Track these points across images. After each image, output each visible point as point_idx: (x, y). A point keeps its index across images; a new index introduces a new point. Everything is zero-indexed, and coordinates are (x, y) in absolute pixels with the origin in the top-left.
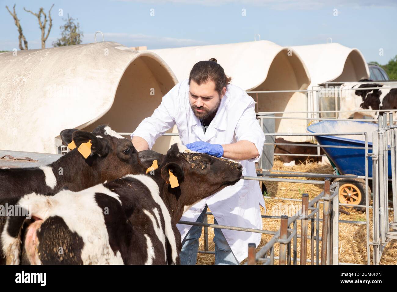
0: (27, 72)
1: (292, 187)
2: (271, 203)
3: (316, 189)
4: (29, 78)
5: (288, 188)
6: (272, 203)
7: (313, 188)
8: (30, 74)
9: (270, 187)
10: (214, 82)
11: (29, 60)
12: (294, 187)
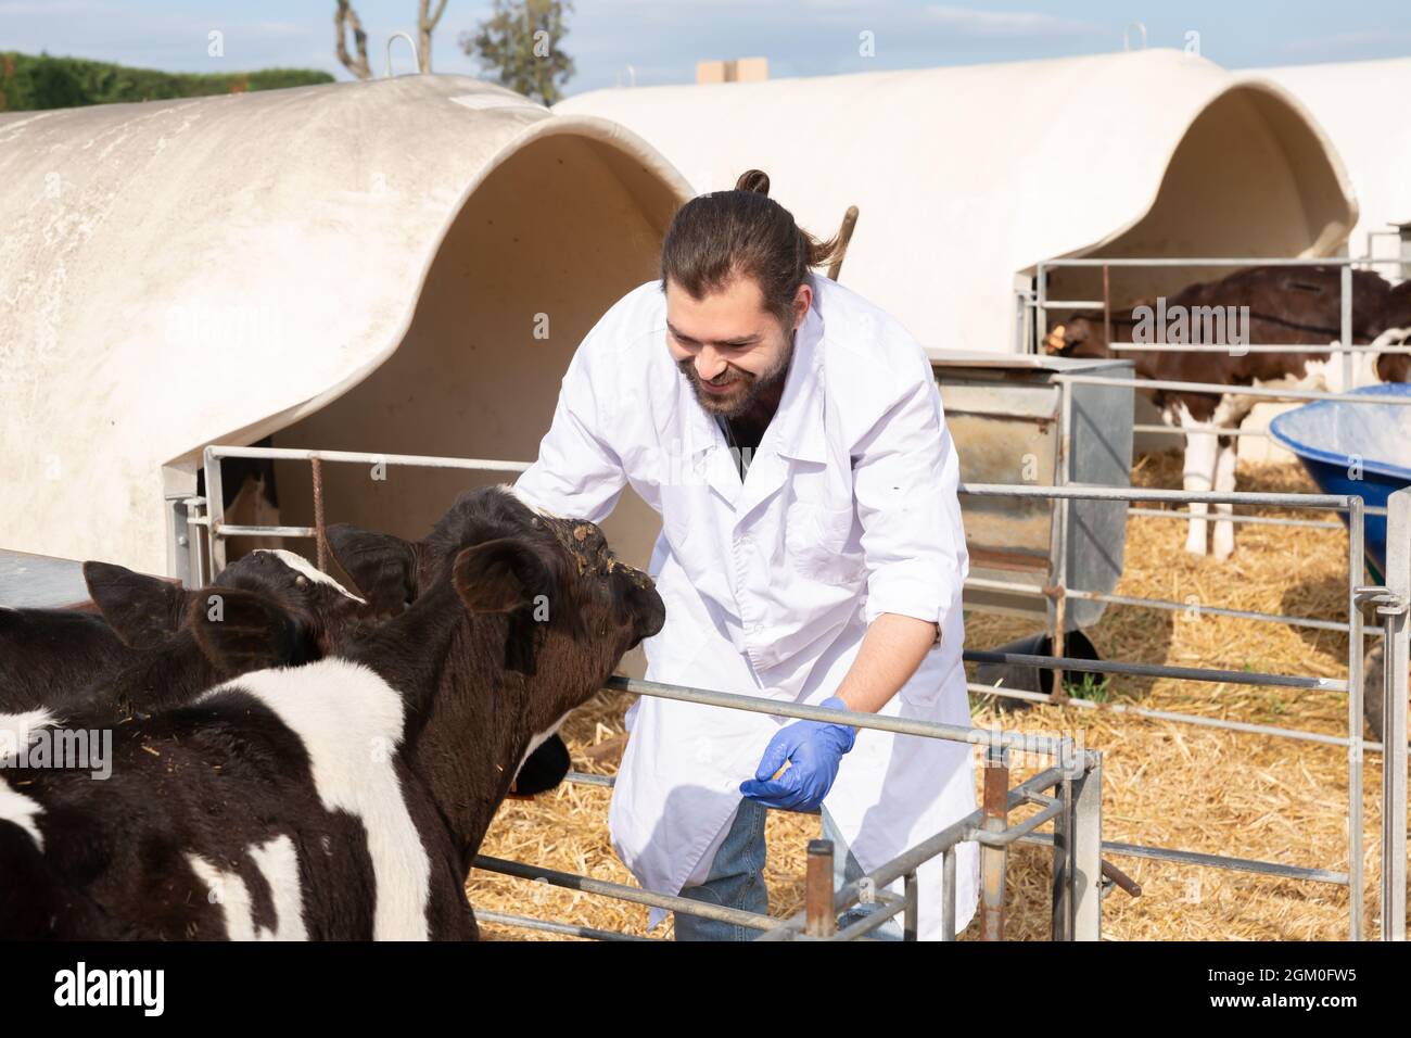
0: (98, 194)
1: (1227, 653)
2: (1098, 728)
3: (1322, 663)
4: (101, 222)
5: (1209, 656)
6: (1103, 726)
7: (1312, 658)
8: (106, 204)
9: (1137, 646)
10: (755, 280)
11: (117, 149)
12: (1232, 650)
